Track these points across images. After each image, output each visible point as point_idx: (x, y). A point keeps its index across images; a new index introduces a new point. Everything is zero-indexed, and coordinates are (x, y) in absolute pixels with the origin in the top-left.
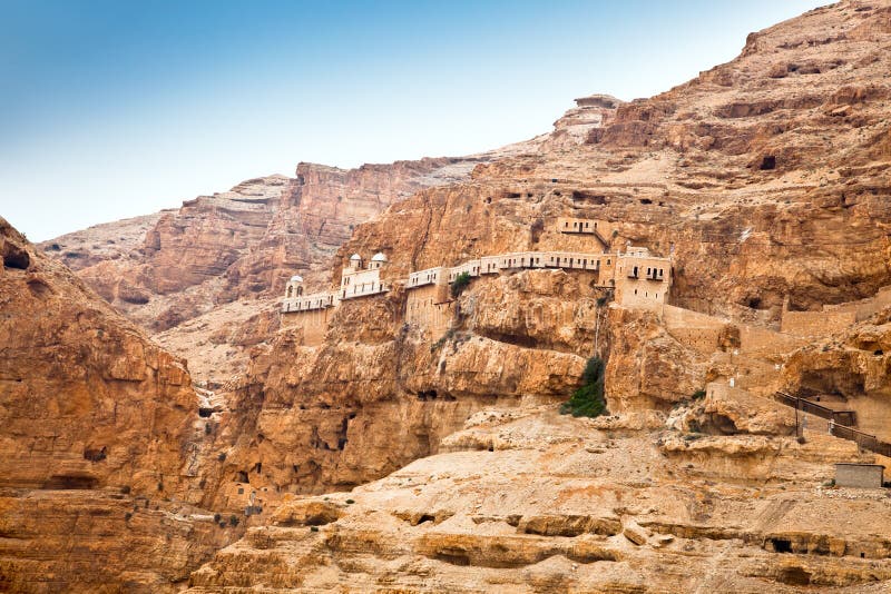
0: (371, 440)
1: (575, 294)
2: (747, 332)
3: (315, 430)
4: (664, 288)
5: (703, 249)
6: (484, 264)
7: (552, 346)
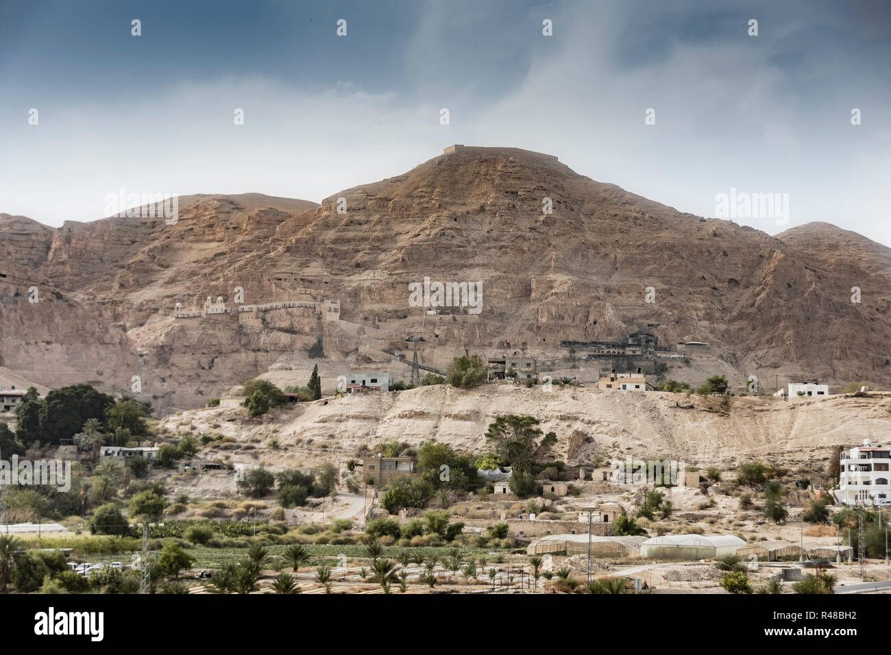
0: (226, 366)
1: (309, 316)
2: (366, 328)
3: (199, 362)
4: (338, 314)
5: (348, 300)
6: (274, 304)
7: (302, 333)
